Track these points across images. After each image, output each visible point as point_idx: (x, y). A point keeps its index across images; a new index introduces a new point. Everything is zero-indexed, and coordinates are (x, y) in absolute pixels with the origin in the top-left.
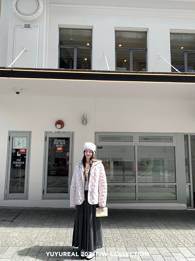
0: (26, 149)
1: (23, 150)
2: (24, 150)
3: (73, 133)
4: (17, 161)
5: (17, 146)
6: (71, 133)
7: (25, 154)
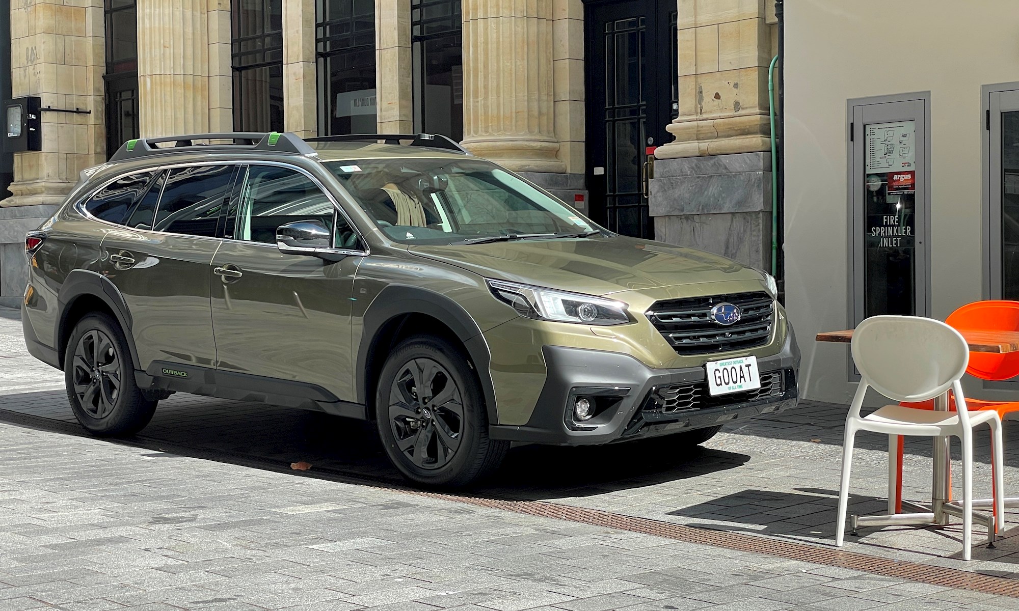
0: (912, 173)
1: (902, 178)
2: (909, 176)
4: (886, 225)
5: (883, 163)
7: (911, 192)
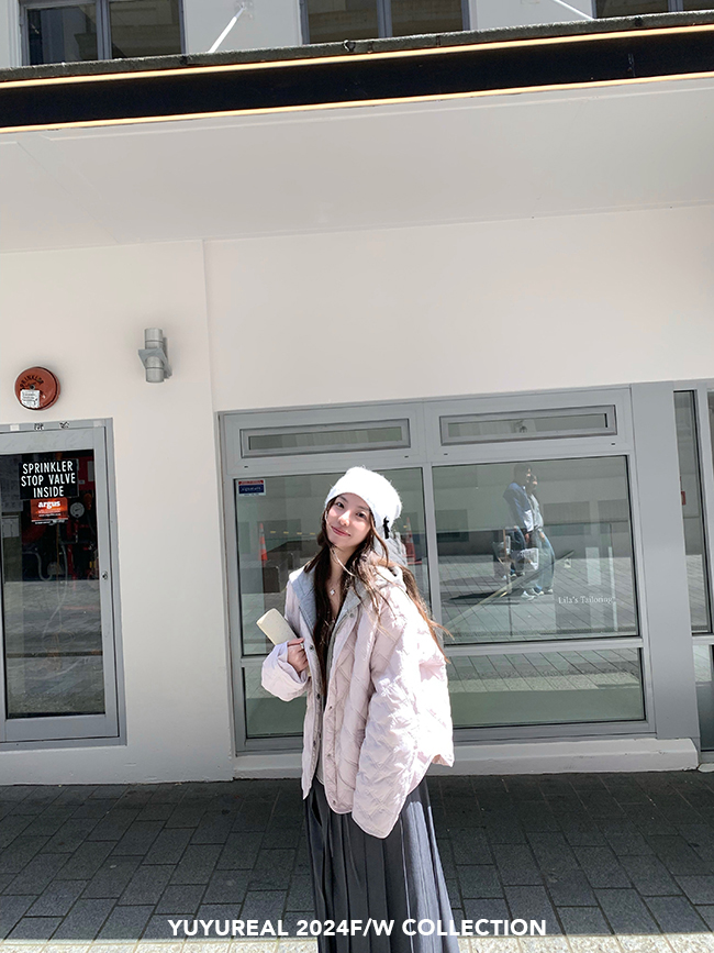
3: (106, 427)
6: (96, 424)
